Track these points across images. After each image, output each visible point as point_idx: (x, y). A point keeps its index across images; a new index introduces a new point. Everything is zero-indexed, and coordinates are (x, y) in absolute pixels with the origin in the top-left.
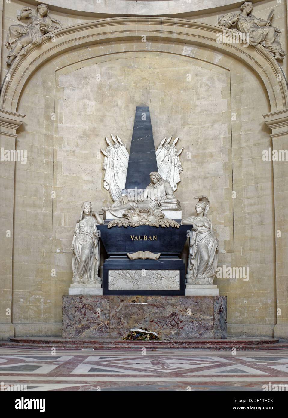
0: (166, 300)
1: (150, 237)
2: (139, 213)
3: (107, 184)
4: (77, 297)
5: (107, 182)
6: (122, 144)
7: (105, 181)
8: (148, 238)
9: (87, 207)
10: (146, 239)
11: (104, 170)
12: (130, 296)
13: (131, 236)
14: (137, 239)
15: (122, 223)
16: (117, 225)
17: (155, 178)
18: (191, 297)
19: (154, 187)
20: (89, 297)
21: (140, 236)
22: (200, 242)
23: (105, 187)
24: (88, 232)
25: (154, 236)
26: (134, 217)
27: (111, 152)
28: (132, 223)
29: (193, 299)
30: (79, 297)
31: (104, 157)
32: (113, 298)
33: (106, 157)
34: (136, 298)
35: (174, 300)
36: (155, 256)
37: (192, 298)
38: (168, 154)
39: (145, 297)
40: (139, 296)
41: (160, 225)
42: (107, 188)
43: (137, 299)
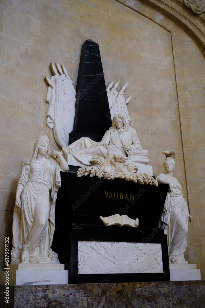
0: (157, 289)
1: (127, 195)
2: (113, 161)
3: (51, 121)
4: (39, 289)
5: (51, 119)
6: (68, 77)
7: (50, 117)
8: (124, 196)
9: (44, 144)
10: (122, 197)
11: (47, 102)
12: (115, 284)
13: (105, 192)
14: (112, 198)
15: (95, 173)
16: (89, 175)
17: (121, 121)
18: (184, 282)
19: (119, 133)
20: (57, 288)
21: (115, 193)
22: (175, 207)
23: (48, 124)
24: (46, 181)
25: (131, 195)
26: (106, 166)
27: (57, 83)
28: (107, 174)
29: (186, 286)
30: (41, 289)
31: (48, 88)
32: (91, 288)
33: (51, 88)
34: (121, 287)
35: (166, 288)
36: (134, 223)
37: (186, 284)
38: (117, 100)
39: (133, 285)
40: (125, 284)
41: (138, 181)
42: (51, 125)
43: (123, 288)
